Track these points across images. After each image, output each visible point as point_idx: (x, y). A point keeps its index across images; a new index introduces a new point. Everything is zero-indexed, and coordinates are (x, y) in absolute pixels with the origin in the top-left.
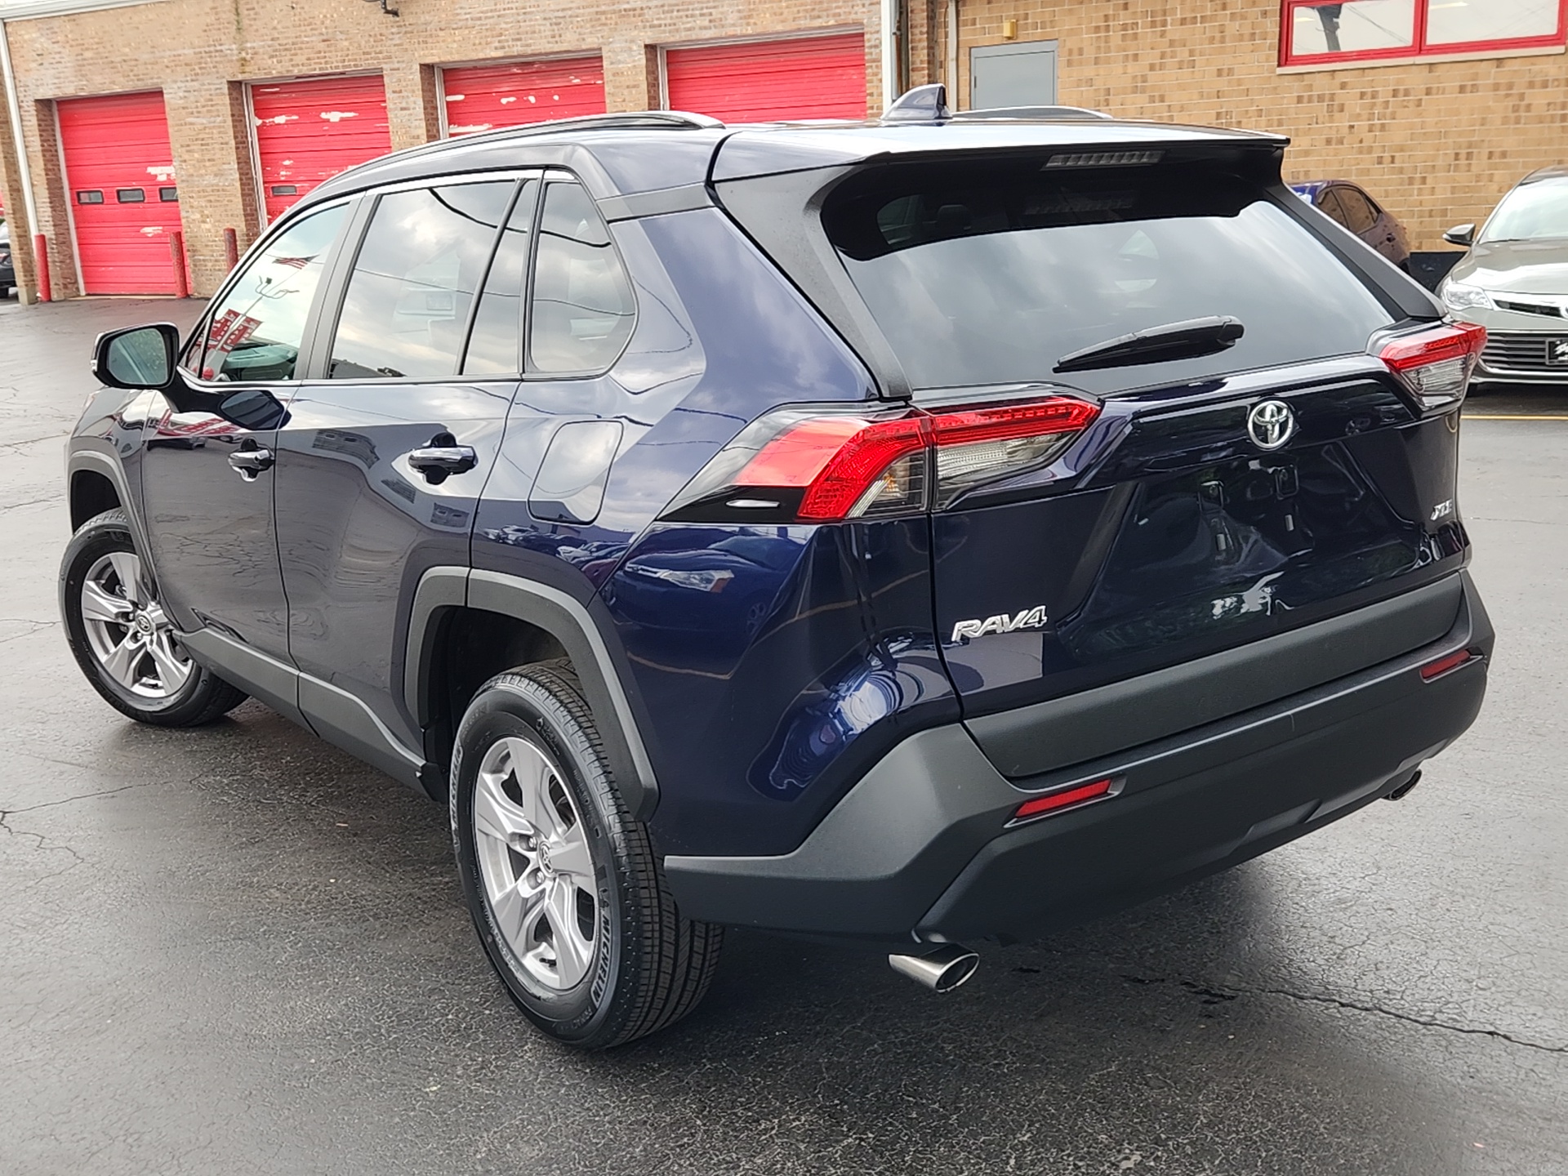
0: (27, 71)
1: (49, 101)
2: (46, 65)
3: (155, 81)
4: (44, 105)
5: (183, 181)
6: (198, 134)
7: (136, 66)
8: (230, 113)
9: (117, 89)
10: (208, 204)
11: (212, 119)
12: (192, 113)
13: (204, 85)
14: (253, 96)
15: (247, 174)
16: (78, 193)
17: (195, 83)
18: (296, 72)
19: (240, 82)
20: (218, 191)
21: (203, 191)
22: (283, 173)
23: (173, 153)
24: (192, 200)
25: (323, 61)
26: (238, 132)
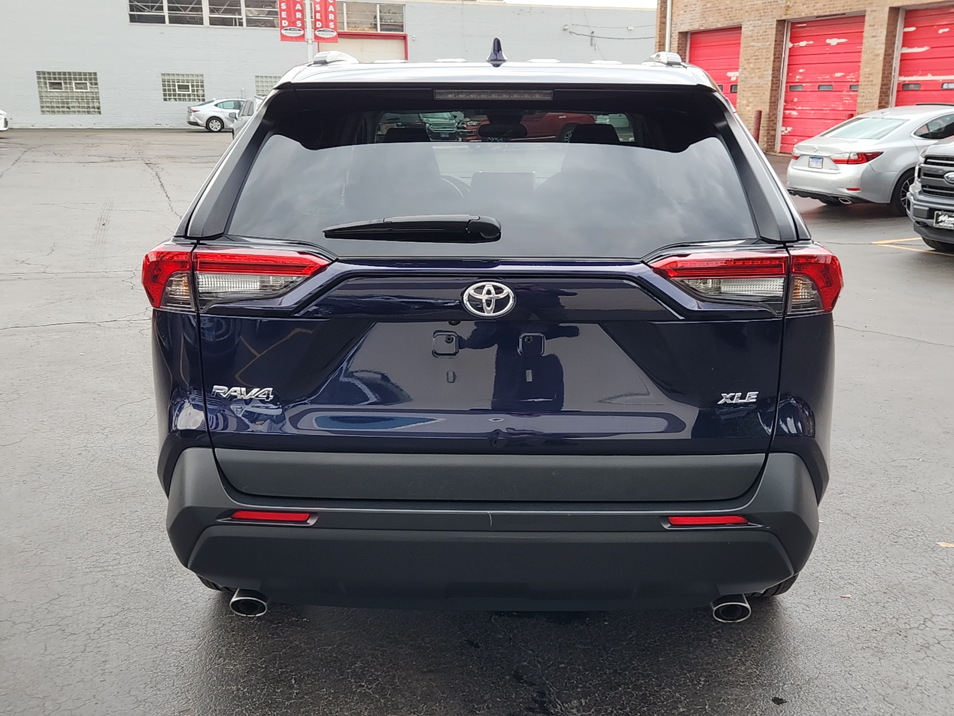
0: (678, 15)
1: (686, 33)
2: (688, 12)
3: (739, 20)
4: (684, 35)
5: (742, 81)
6: (755, 53)
7: (731, 11)
8: (774, 39)
9: (719, 26)
10: (752, 95)
11: (764, 44)
12: (754, 40)
13: (764, 22)
14: (791, 29)
15: (777, 77)
17: (759, 22)
18: (816, 14)
19: (784, 21)
20: (759, 87)
21: (752, 87)
22: (798, 77)
23: (740, 64)
24: (744, 92)
25: (832, 6)
26: (777, 51)
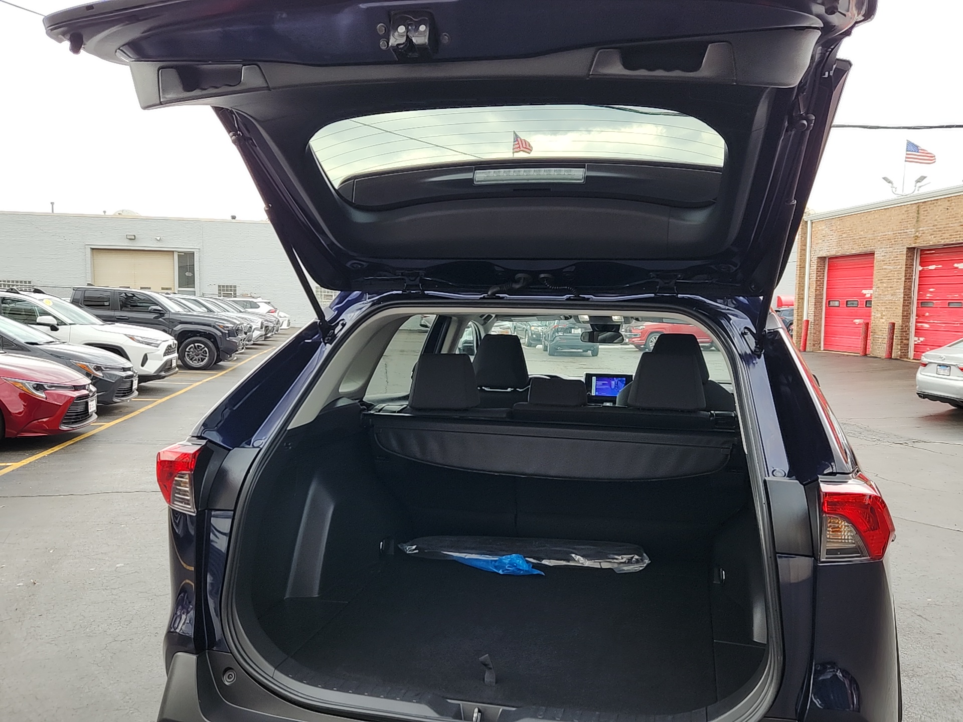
0: (817, 244)
1: (825, 257)
2: (826, 241)
3: (872, 248)
4: (822, 259)
5: (876, 297)
6: (887, 274)
7: (864, 240)
8: (905, 264)
9: (854, 252)
10: (886, 310)
11: (896, 267)
12: (887, 263)
13: (895, 249)
14: (921, 255)
15: (909, 295)
16: (829, 302)
17: (890, 249)
18: (943, 242)
19: (914, 248)
20: (892, 303)
21: (885, 303)
22: (928, 295)
23: (874, 284)
24: (878, 307)
25: (958, 236)
26: (907, 273)
